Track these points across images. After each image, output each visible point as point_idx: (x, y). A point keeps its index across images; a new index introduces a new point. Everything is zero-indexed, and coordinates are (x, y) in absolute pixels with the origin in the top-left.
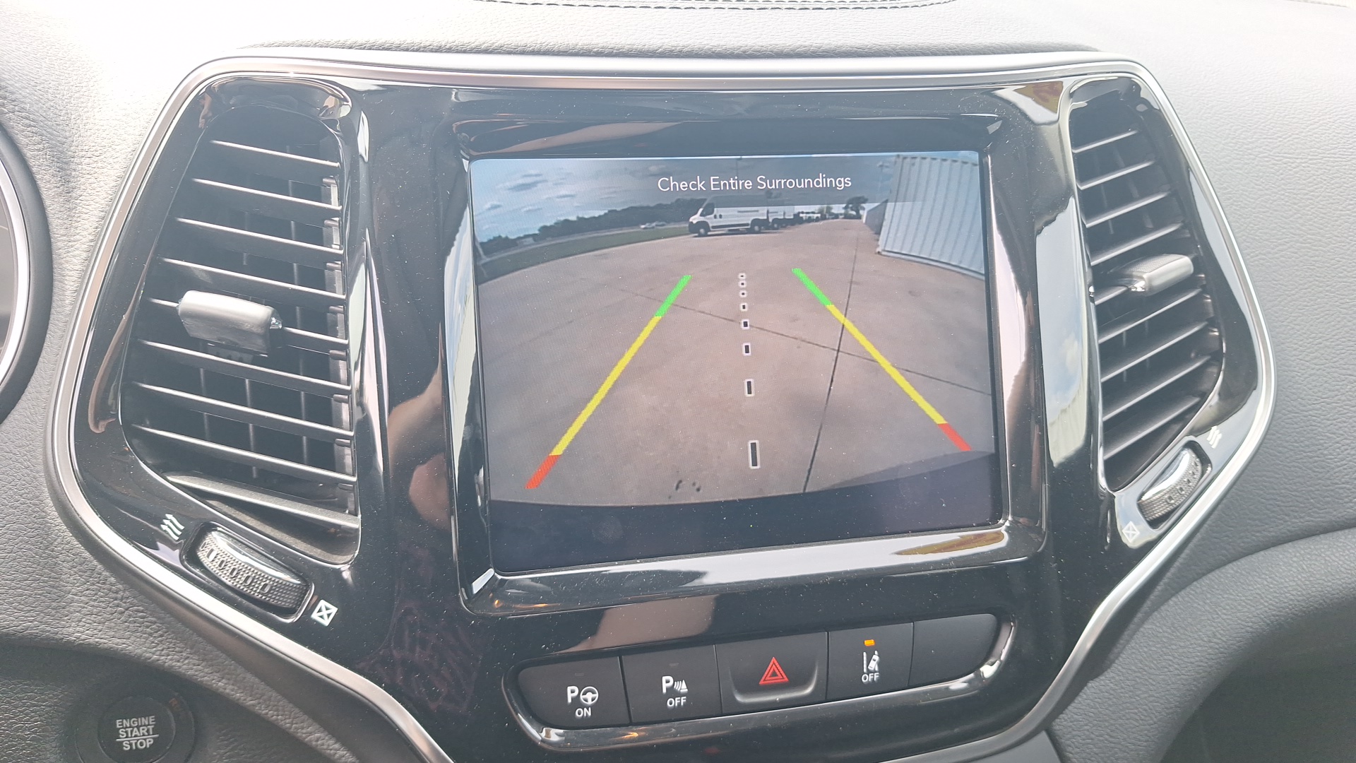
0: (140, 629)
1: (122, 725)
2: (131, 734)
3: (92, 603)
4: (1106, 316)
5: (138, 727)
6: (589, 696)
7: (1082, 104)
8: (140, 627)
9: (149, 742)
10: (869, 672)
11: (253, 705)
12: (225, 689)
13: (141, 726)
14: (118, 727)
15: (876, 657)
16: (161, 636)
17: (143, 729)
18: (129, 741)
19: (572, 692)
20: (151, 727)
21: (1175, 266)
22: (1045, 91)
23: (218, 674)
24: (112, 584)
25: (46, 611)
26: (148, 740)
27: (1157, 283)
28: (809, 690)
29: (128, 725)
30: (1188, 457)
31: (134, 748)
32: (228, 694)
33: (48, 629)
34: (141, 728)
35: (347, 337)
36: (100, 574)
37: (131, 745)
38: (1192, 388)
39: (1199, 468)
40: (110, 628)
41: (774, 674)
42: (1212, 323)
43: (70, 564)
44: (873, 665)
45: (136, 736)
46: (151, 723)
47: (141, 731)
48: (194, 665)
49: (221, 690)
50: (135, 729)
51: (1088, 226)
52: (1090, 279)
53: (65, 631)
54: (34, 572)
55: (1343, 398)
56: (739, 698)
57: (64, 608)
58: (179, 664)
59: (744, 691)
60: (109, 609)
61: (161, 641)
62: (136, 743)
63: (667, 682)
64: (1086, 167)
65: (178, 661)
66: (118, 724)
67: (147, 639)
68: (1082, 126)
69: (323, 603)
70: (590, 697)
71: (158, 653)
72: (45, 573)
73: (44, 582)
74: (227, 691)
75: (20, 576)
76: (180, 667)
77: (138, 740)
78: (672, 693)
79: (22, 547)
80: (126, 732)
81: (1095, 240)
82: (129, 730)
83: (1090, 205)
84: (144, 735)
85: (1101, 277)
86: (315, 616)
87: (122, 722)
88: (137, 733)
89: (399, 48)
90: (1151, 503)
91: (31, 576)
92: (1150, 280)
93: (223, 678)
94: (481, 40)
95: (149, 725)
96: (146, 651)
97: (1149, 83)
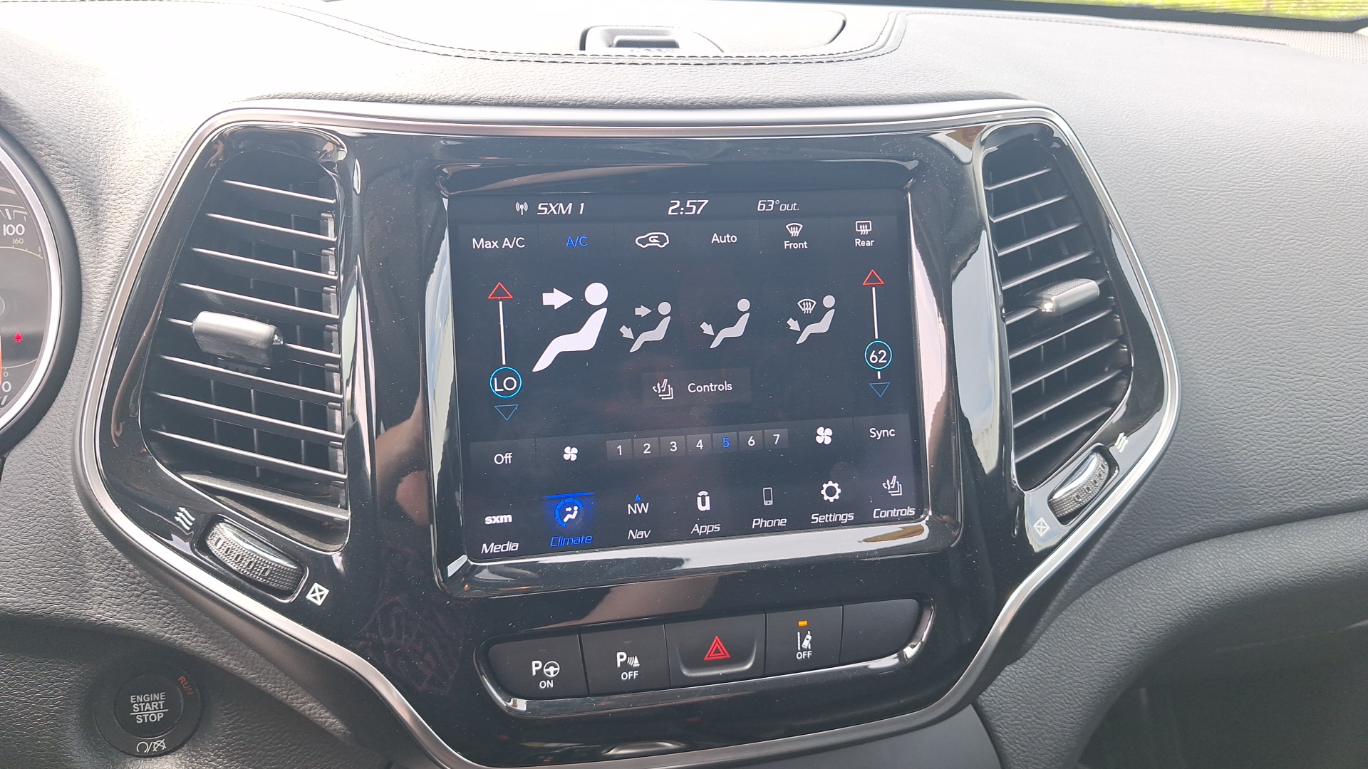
0: (154, 611)
1: (136, 700)
2: (144, 709)
3: (112, 587)
4: (1015, 335)
5: (150, 702)
6: (552, 669)
7: (994, 148)
8: (154, 608)
9: (160, 716)
10: (802, 650)
11: (254, 678)
12: (229, 664)
13: (153, 701)
14: (132, 702)
15: (809, 637)
16: (173, 616)
17: (155, 704)
18: (141, 715)
19: (536, 666)
20: (161, 702)
21: (1085, 288)
22: (966, 134)
23: (223, 651)
24: (130, 570)
25: (71, 595)
26: (158, 714)
27: (1064, 304)
28: (748, 666)
29: (141, 701)
30: (1096, 461)
31: (146, 721)
32: (232, 668)
33: (72, 610)
34: (153, 703)
35: (340, 352)
36: (120, 561)
37: (143, 718)
38: (1104, 398)
39: (1107, 470)
40: (127, 610)
41: (717, 651)
42: (1122, 340)
43: (93, 552)
44: (806, 644)
45: (148, 710)
46: (162, 699)
47: (153, 706)
48: (202, 642)
49: (225, 665)
50: (148, 704)
51: (999, 255)
52: (1001, 303)
53: (87, 612)
54: (61, 559)
55: (1249, 408)
56: (685, 672)
57: (87, 592)
58: (188, 642)
59: (690, 667)
60: (127, 592)
61: (173, 621)
62: (148, 717)
63: (621, 657)
64: (999, 202)
65: (188, 639)
66: (132, 699)
67: (160, 619)
68: (993, 168)
69: (316, 586)
70: (552, 671)
71: (170, 632)
72: (71, 561)
73: (70, 568)
74: (231, 666)
75: (48, 564)
76: (189, 644)
77: (150, 714)
78: (626, 667)
79: (51, 537)
80: (140, 707)
81: (1006, 268)
82: (142, 705)
83: (1002, 236)
84: (155, 710)
85: (1012, 301)
86: (309, 597)
87: (136, 697)
88: (149, 708)
89: (388, 100)
90: (1060, 501)
91: (58, 564)
92: (1057, 302)
93: (227, 654)
94: (461, 93)
95: (160, 700)
96: (159, 631)
97: (1063, 129)
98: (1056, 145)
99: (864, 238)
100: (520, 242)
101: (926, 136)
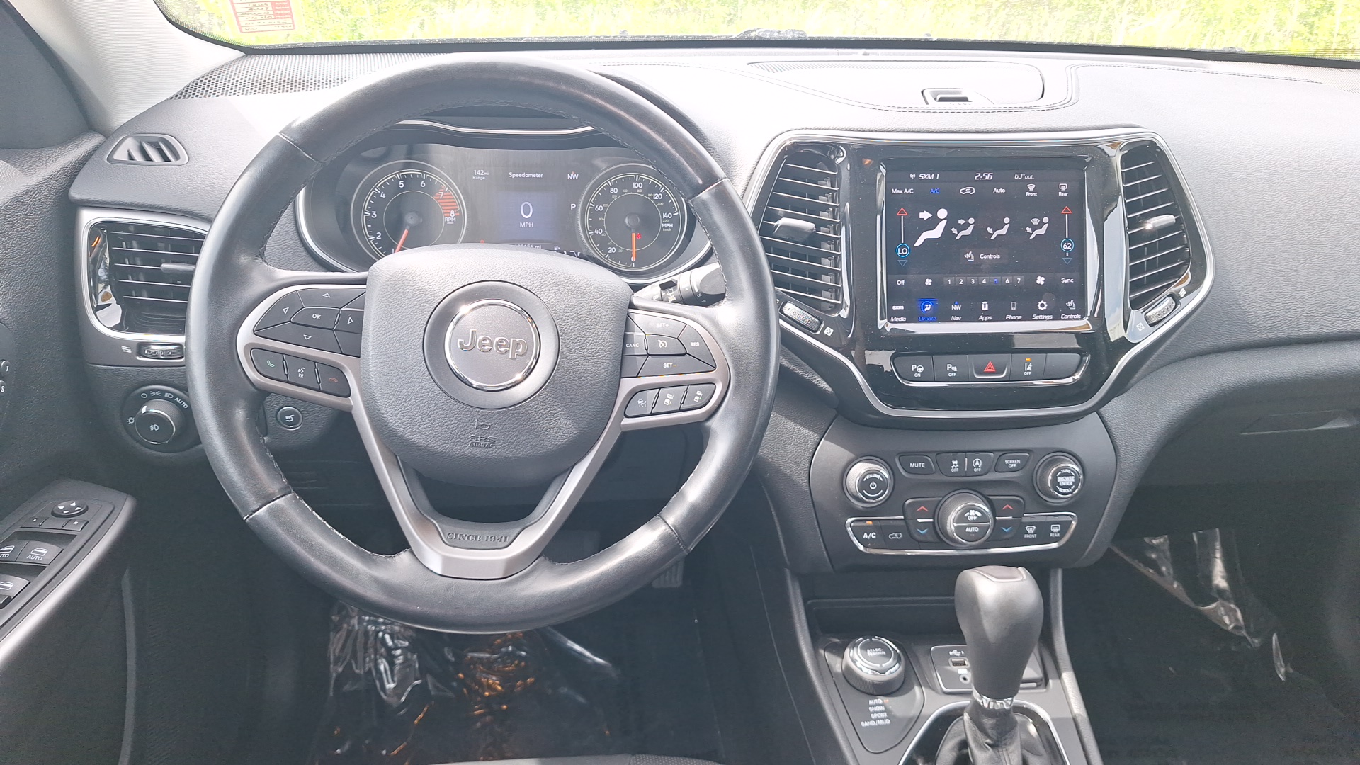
4: (1132, 239)
6: (920, 369)
7: (1126, 152)
10: (1028, 371)
15: (1030, 365)
19: (914, 367)
21: (1169, 219)
22: (1114, 145)
27: (1157, 226)
28: (1004, 375)
30: (1169, 300)
35: (840, 235)
38: (1175, 274)
39: (1174, 304)
41: (990, 368)
42: (1187, 246)
44: (1029, 368)
51: (1127, 201)
52: (1127, 225)
55: (1253, 284)
56: (976, 376)
59: (978, 373)
63: (949, 366)
64: (1128, 177)
68: (1126, 161)
69: (828, 328)
70: (921, 370)
78: (951, 371)
81: (1130, 208)
83: (1129, 193)
85: (1132, 223)
86: (825, 332)
89: (857, 130)
90: (1150, 317)
92: (1154, 224)
94: (888, 127)
97: (1161, 142)
98: (1158, 150)
99: (1063, 192)
100: (912, 191)
101: (1096, 146)
